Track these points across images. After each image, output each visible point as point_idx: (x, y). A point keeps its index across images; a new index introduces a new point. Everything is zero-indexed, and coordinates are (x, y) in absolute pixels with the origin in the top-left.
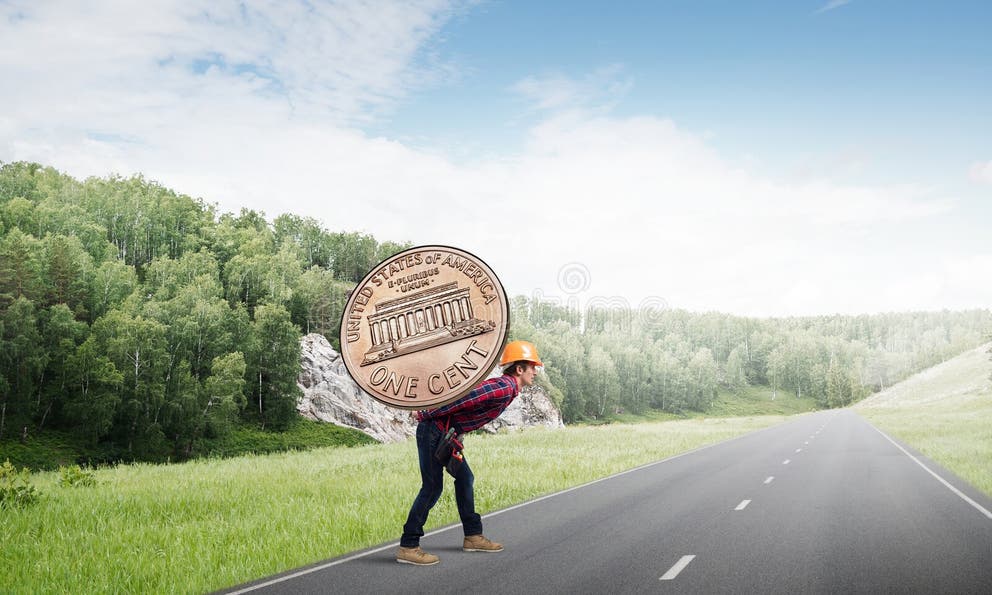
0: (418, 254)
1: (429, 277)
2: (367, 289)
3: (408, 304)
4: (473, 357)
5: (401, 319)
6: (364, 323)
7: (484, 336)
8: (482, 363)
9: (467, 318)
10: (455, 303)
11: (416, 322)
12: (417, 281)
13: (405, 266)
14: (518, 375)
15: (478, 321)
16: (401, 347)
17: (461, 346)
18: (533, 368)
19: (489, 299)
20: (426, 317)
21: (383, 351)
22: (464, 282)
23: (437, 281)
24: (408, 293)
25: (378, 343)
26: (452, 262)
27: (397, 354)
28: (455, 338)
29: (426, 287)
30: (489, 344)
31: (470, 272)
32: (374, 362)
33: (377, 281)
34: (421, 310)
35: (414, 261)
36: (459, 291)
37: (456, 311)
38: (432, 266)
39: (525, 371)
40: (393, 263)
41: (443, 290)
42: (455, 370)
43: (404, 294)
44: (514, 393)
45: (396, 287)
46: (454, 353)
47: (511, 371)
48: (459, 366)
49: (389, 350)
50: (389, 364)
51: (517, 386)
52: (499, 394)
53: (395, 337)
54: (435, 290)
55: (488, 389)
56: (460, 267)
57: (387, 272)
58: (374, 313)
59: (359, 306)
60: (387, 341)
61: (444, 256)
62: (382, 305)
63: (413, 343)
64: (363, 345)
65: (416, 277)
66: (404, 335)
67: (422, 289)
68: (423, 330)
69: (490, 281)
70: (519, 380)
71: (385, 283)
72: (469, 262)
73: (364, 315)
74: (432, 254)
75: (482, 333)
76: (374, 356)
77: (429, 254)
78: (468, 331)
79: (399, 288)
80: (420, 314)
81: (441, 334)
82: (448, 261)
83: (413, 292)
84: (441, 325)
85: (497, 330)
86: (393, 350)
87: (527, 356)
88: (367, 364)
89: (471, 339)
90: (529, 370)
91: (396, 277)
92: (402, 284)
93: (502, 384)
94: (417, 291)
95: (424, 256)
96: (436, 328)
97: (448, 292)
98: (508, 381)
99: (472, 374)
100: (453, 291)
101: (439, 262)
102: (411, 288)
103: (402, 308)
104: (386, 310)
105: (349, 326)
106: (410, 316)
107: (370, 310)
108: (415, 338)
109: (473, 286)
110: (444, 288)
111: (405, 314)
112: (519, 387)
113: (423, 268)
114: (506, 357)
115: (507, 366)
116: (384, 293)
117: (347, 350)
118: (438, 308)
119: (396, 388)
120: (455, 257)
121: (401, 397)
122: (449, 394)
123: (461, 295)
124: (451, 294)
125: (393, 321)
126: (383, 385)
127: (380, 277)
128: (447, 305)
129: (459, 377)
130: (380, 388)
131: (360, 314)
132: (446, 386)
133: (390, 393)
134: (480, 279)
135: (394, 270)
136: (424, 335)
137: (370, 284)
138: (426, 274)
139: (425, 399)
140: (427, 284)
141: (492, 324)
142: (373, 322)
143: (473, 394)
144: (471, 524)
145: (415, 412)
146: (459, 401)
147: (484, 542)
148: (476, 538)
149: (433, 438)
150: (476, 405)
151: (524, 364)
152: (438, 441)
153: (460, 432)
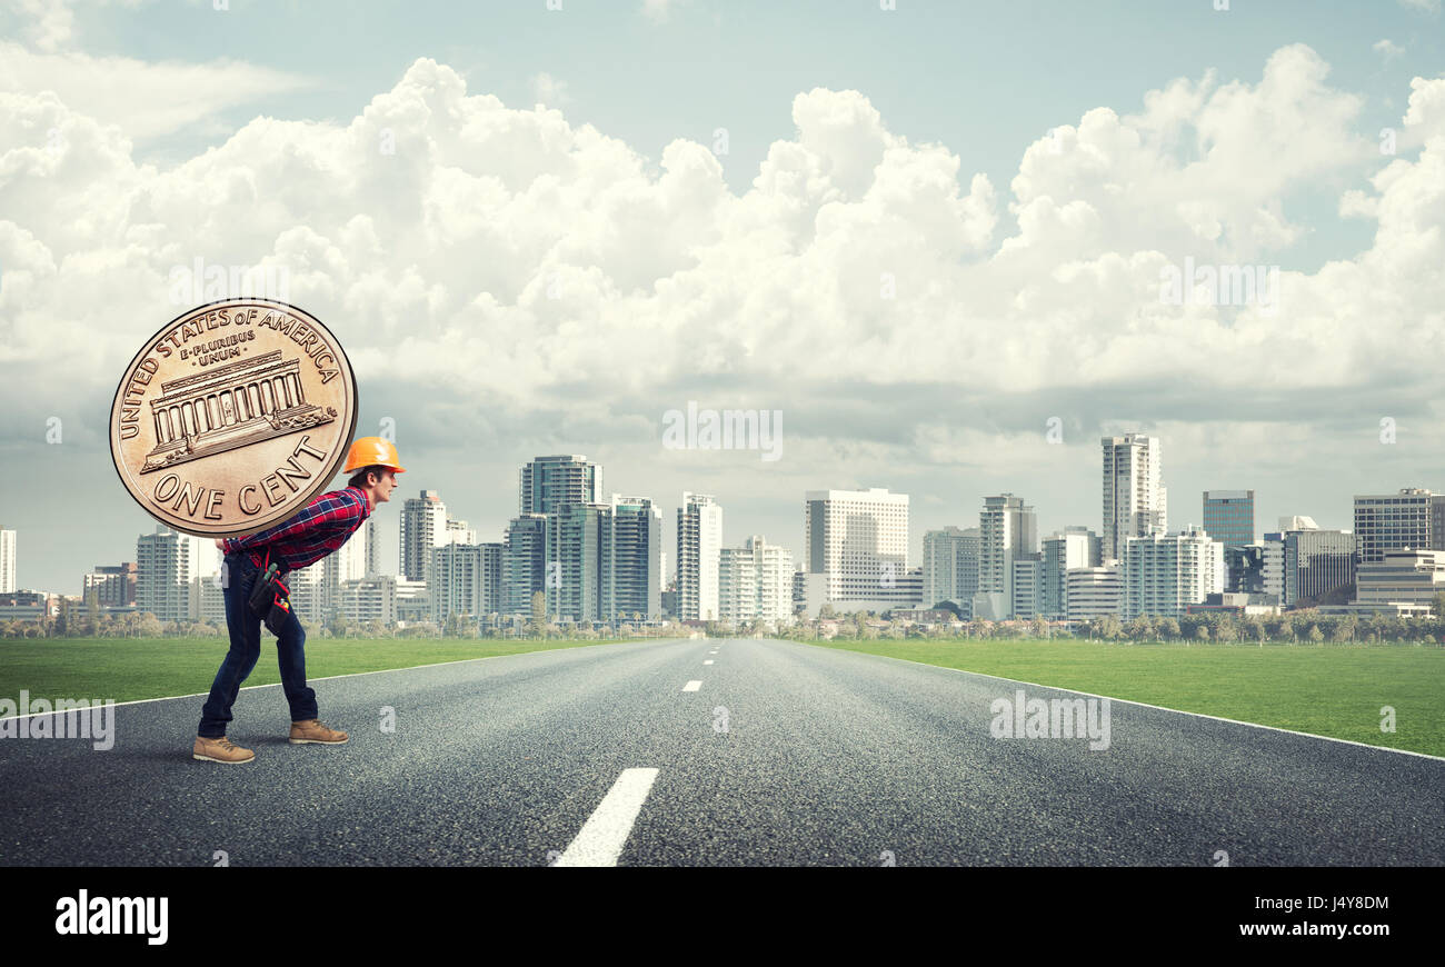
0: (224, 309)
1: (240, 344)
2: (150, 361)
3: (209, 382)
4: (304, 460)
5: (200, 405)
6: (146, 409)
7: (320, 429)
8: (316, 469)
9: (296, 404)
10: (278, 382)
11: (221, 409)
12: (223, 349)
13: (205, 328)
14: (370, 487)
15: (310, 408)
16: (199, 445)
17: (288, 444)
18: (392, 477)
19: (326, 377)
20: (235, 403)
21: (173, 452)
22: (291, 351)
23: (252, 350)
24: (210, 367)
25: (166, 440)
26: (274, 323)
27: (193, 456)
28: (278, 432)
29: (236, 359)
30: (327, 441)
31: (299, 337)
32: (160, 468)
33: (164, 350)
34: (228, 392)
35: (219, 320)
36: (284, 365)
37: (281, 393)
38: (245, 328)
39: (379, 480)
40: (188, 324)
41: (260, 363)
42: (278, 479)
43: (204, 369)
44: (364, 512)
45: (192, 358)
46: (276, 454)
47: (359, 480)
48: (283, 473)
49: (182, 450)
50: (182, 471)
51: (368, 502)
52: (342, 514)
53: (191, 430)
54: (248, 362)
55: (326, 506)
56: (285, 329)
57: (179, 337)
58: (160, 396)
59: (137, 386)
60: (178, 437)
61: (262, 314)
62: (172, 384)
63: (217, 440)
64: (144, 442)
65: (221, 344)
66: (204, 428)
67: (229, 361)
68: (231, 420)
69: (328, 350)
70: (370, 493)
71: (176, 352)
72: (298, 322)
73: (145, 399)
74: (245, 311)
75: (317, 425)
76: (160, 459)
77: (240, 310)
78: (297, 422)
79: (196, 359)
80: (226, 398)
81: (258, 427)
82: (267, 321)
83: (216, 365)
84: (258, 414)
85: (339, 420)
86: (188, 450)
87: (383, 458)
88: (150, 470)
89: (301, 435)
90: (386, 479)
91: (192, 343)
92: (201, 354)
93: (347, 500)
94: (222, 363)
95: (232, 314)
96: (250, 417)
97: (268, 365)
98: (356, 495)
99: (303, 485)
100: (274, 364)
101: (255, 322)
102: (214, 360)
103: (200, 389)
104: (176, 392)
105: (124, 415)
106: (212, 400)
107: (154, 392)
108: (219, 432)
109: (304, 357)
110: (262, 359)
111: (205, 397)
112: (372, 504)
113: (232, 330)
114: (352, 460)
115: (354, 474)
116: (174, 367)
117: (121, 449)
118: (253, 389)
119: (192, 506)
120: (278, 315)
121: (199, 518)
122: (268, 515)
123: (286, 370)
124: (272, 368)
125: (187, 408)
126: (173, 501)
127: (169, 344)
128: (266, 385)
129: (284, 489)
130: (168, 505)
131: (139, 397)
132: (265, 503)
133: (183, 513)
134: (314, 347)
135: (188, 334)
136: (232, 428)
137: (153, 355)
138: (235, 340)
139: (234, 520)
140: (237, 353)
141: (332, 412)
142: (158, 409)
143: (304, 515)
144: (302, 703)
145: (220, 540)
146: (283, 525)
147: (320, 729)
148: (309, 724)
149: (245, 578)
150: (309, 531)
151: (379, 470)
152: (253, 582)
153: (284, 569)
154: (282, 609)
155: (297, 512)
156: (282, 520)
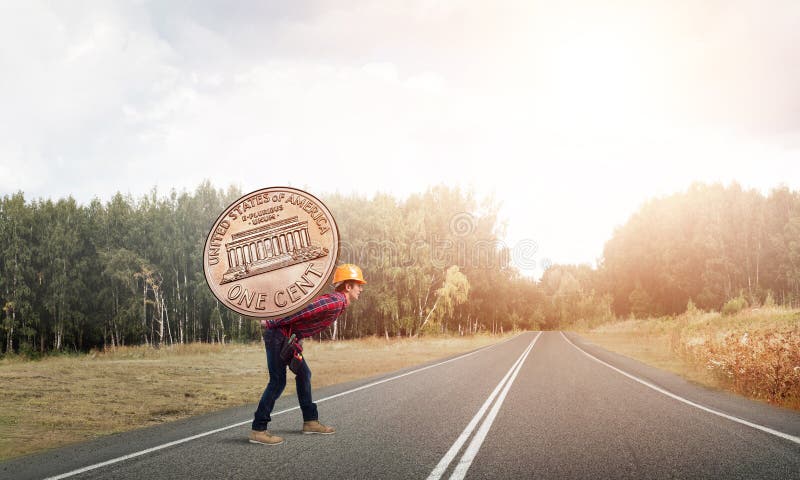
0: (266, 193)
1: (275, 213)
2: (225, 222)
3: (258, 234)
4: (310, 277)
5: (253, 246)
6: (223, 250)
7: (319, 260)
8: (318, 283)
9: (306, 245)
10: (296, 234)
11: (264, 249)
12: (266, 215)
13: (256, 204)
14: (347, 292)
15: (314, 248)
16: (252, 269)
17: (300, 269)
18: (359, 286)
19: (323, 231)
20: (272, 244)
21: (238, 272)
22: (303, 216)
23: (282, 216)
24: (258, 225)
25: (234, 266)
26: (294, 201)
27: (249, 274)
28: (296, 262)
29: (273, 221)
30: (324, 267)
31: (308, 209)
32: (231, 281)
33: (233, 216)
34: (268, 239)
35: (263, 199)
36: (299, 224)
37: (297, 240)
38: (278, 204)
39: (352, 288)
40: (246, 202)
41: (286, 223)
42: (297, 288)
43: (255, 227)
44: (344, 305)
45: (249, 220)
46: (295, 273)
47: (341, 288)
48: (299, 284)
49: (243, 271)
50: (242, 283)
51: (346, 300)
52: (332, 307)
53: (248, 260)
54: (280, 223)
55: (322, 302)
56: (300, 204)
57: (241, 209)
58: (231, 241)
59: (218, 236)
60: (241, 264)
61: (287, 196)
62: (237, 235)
63: (262, 266)
64: (222, 267)
65: (265, 212)
66: (255, 259)
67: (269, 222)
68: (270, 255)
69: (324, 216)
70: (347, 295)
71: (240, 218)
72: (308, 200)
73: (223, 243)
74: (277, 194)
75: (318, 257)
76: (231, 276)
77: (275, 194)
78: (307, 256)
79: (251, 221)
80: (268, 242)
81: (286, 258)
82: (290, 200)
83: (262, 224)
84: (285, 252)
85: (330, 254)
86: (247, 271)
87: (354, 276)
88: (225, 282)
89: (308, 263)
90: (356, 287)
91: (247, 214)
92: (253, 218)
93: (334, 299)
94: (265, 224)
95: (271, 196)
96: (281, 253)
97: (290, 224)
98: (339, 296)
99: (310, 290)
100: (294, 223)
101: (283, 200)
102: (261, 221)
103: (253, 237)
104: (240, 239)
105: (211, 251)
106: (260, 243)
107: (227, 239)
108: (264, 261)
109: (310, 220)
110: (287, 221)
111: (256, 242)
112: (348, 301)
113: (271, 205)
114: (337, 276)
115: (338, 285)
116: (239, 226)
117: (209, 271)
118: (282, 238)
119: (249, 302)
120: (296, 196)
121: (252, 309)
122: (291, 307)
123: (301, 228)
124: (293, 226)
125: (246, 248)
126: (237, 301)
127: (236, 213)
128: (289, 236)
129: (299, 293)
130: (235, 302)
131: (219, 242)
132: (289, 300)
133: (243, 306)
134: (315, 215)
135: (247, 207)
136: (271, 259)
137: (227, 218)
138: (272, 210)
139: (272, 310)
140: (273, 218)
141: (326, 250)
142: (230, 248)
143: (310, 307)
144: (310, 412)
145: (264, 322)
146: (300, 312)
147: (319, 426)
148: (313, 423)
149: (278, 342)
150: (313, 316)
151: (352, 282)
152: (282, 344)
153: (300, 337)
154: (298, 360)
155: (306, 306)
156: (300, 310)
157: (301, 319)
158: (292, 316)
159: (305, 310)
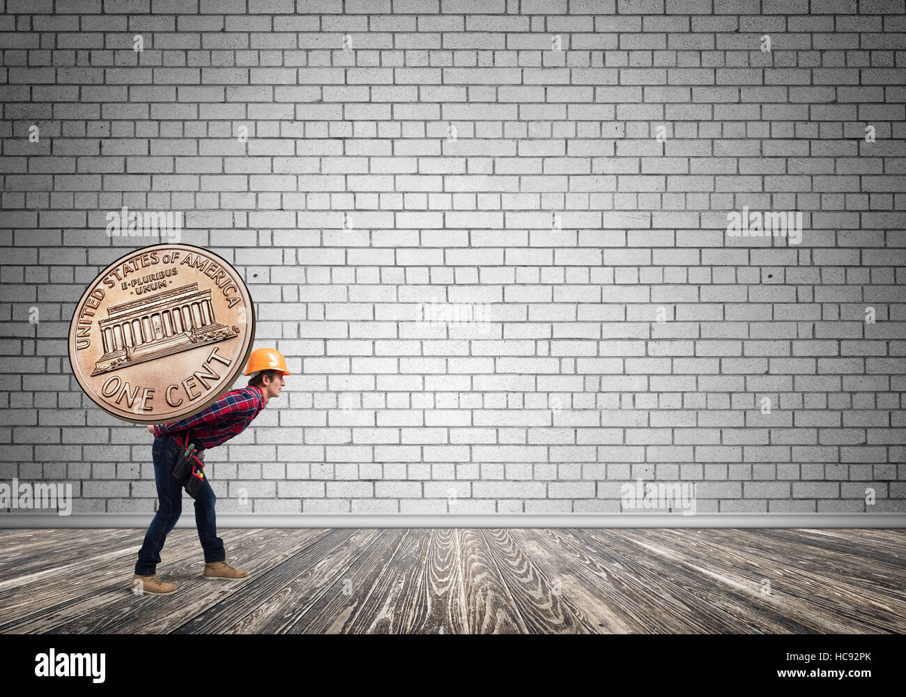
0: (154, 252)
1: (166, 278)
2: (98, 291)
3: (143, 307)
4: (215, 366)
5: (136, 324)
6: (95, 328)
7: (227, 343)
8: (224, 373)
9: (208, 323)
10: (195, 307)
11: (152, 326)
12: (154, 282)
13: (140, 266)
14: (265, 386)
15: (220, 326)
16: (136, 354)
17: (202, 354)
18: (281, 378)
19: (232, 303)
20: (163, 322)
21: (116, 360)
22: (205, 283)
23: (175, 283)
24: (144, 296)
25: (111, 351)
26: (192, 262)
27: (131, 362)
28: (194, 345)
29: (163, 289)
30: (232, 351)
31: (211, 273)
32: (106, 372)
33: (110, 282)
34: (157, 314)
35: (150, 260)
36: (200, 294)
37: (197, 315)
38: (170, 266)
39: (272, 381)
40: (127, 263)
41: (182, 293)
42: (195, 381)
43: (139, 297)
44: (260, 405)
45: (131, 289)
46: (194, 361)
47: (256, 381)
48: (199, 375)
49: (123, 358)
50: (121, 374)
51: (263, 397)
52: (244, 406)
53: (129, 343)
54: (173, 292)
55: (231, 401)
56: (200, 267)
57: (120, 273)
58: (106, 317)
59: (89, 310)
60: (120, 348)
61: (183, 255)
62: (115, 308)
63: (149, 351)
64: (94, 352)
65: (152, 278)
66: (139, 342)
67: (158, 291)
68: (160, 336)
69: (233, 283)
70: (265, 391)
71: (118, 284)
72: (211, 262)
73: (95, 320)
74: (170, 253)
75: (225, 339)
76: (106, 365)
77: (166, 252)
78: (210, 337)
79: (133, 290)
80: (156, 319)
81: (180, 341)
82: (187, 261)
83: (148, 294)
84: (180, 331)
85: (241, 336)
86: (127, 358)
87: (274, 365)
88: (98, 373)
89: (212, 347)
90: (277, 380)
91: (128, 280)
92: (137, 286)
93: (247, 396)
94: (153, 293)
95: (160, 255)
96: (174, 333)
97: (187, 294)
98: (254, 393)
99: (214, 384)
100: (192, 293)
101: (178, 261)
102: (146, 290)
103: (137, 312)
104: (119, 314)
105: (79, 331)
106: (146, 320)
107: (101, 314)
108: (151, 345)
109: (214, 288)
110: (183, 289)
111: (140, 318)
112: (266, 399)
113: (160, 267)
114: (251, 366)
115: (252, 376)
116: (117, 296)
117: (77, 358)
118: (176, 312)
119: (130, 401)
120: (195, 255)
121: (135, 410)
122: (188, 407)
123: (201, 298)
124: (191, 296)
125: (127, 326)
126: (116, 397)
127: (113, 278)
128: (186, 309)
129: (199, 388)
130: (112, 400)
131: (91, 318)
132: (185, 398)
133: (123, 406)
134: (222, 281)
135: (128, 270)
136: (160, 342)
137: (101, 286)
138: (163, 275)
139: (162, 412)
140: (164, 285)
141: (236, 329)
142: (105, 327)
143: (215, 407)
144: (213, 549)
145: (151, 426)
146: (199, 415)
147: (226, 569)
148: (218, 565)
149: (170, 455)
150: (218, 419)
151: (272, 373)
152: (176, 459)
153: (200, 448)
154: (198, 479)
155: (209, 405)
156: (199, 411)
157: (203, 424)
158: (190, 419)
159: (207, 411)
